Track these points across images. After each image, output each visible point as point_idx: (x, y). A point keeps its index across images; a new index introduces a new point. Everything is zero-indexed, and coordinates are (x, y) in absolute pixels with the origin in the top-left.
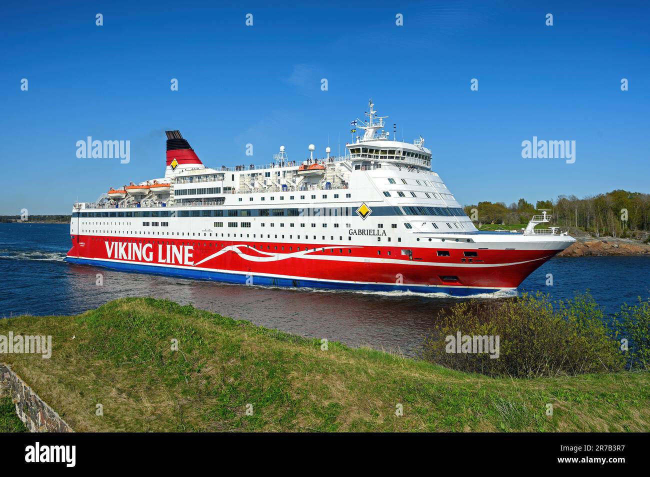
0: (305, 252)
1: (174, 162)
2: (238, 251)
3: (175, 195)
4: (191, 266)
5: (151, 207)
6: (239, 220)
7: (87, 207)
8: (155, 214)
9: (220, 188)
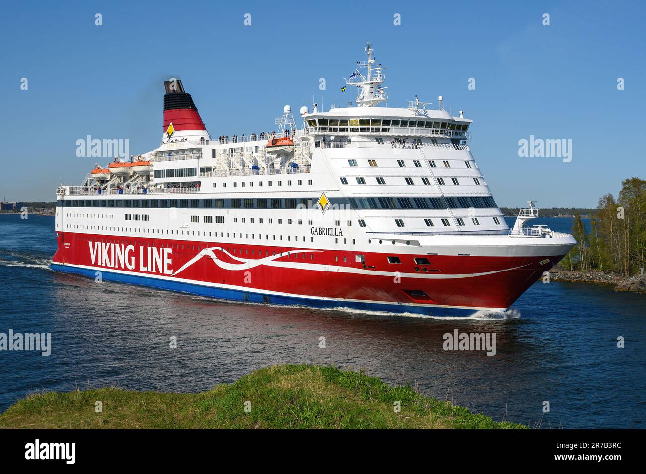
0: (273, 257)
1: (171, 128)
2: (213, 256)
3: (155, 177)
4: (170, 276)
5: (133, 193)
6: (214, 213)
7: (72, 193)
8: (136, 204)
9: (196, 168)
